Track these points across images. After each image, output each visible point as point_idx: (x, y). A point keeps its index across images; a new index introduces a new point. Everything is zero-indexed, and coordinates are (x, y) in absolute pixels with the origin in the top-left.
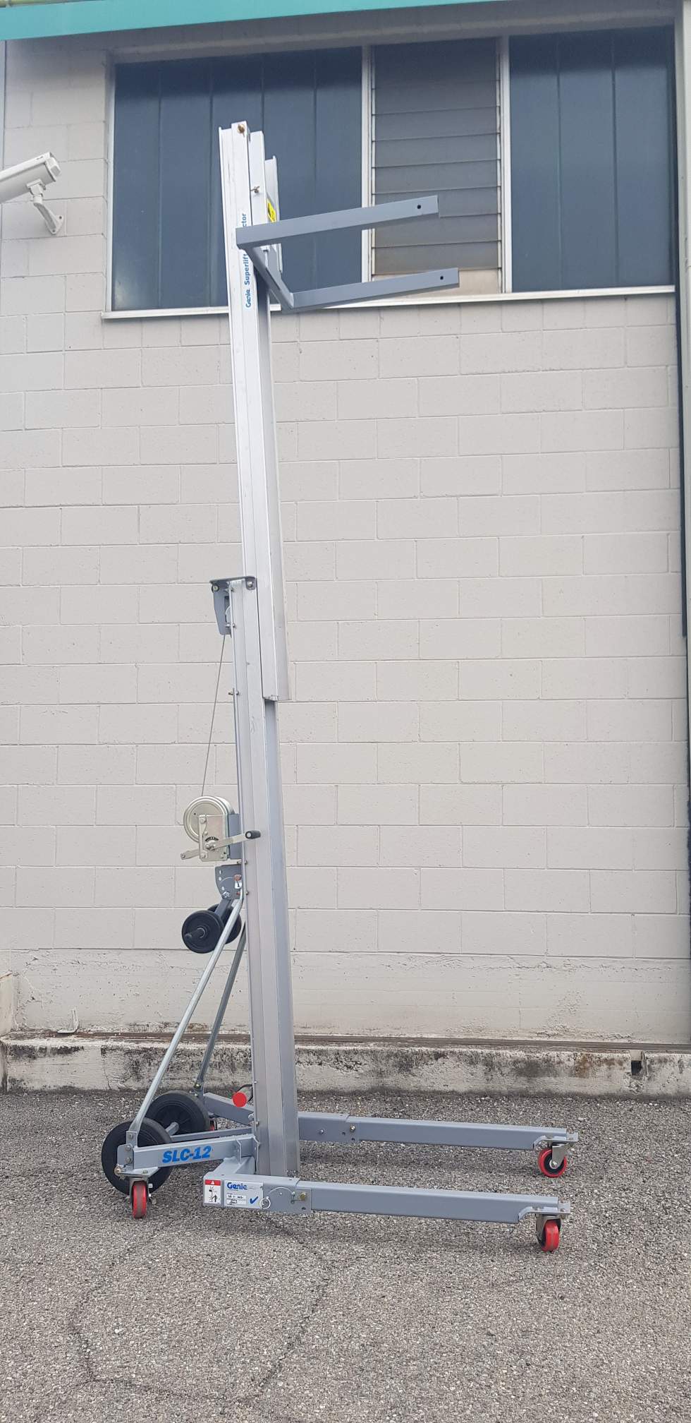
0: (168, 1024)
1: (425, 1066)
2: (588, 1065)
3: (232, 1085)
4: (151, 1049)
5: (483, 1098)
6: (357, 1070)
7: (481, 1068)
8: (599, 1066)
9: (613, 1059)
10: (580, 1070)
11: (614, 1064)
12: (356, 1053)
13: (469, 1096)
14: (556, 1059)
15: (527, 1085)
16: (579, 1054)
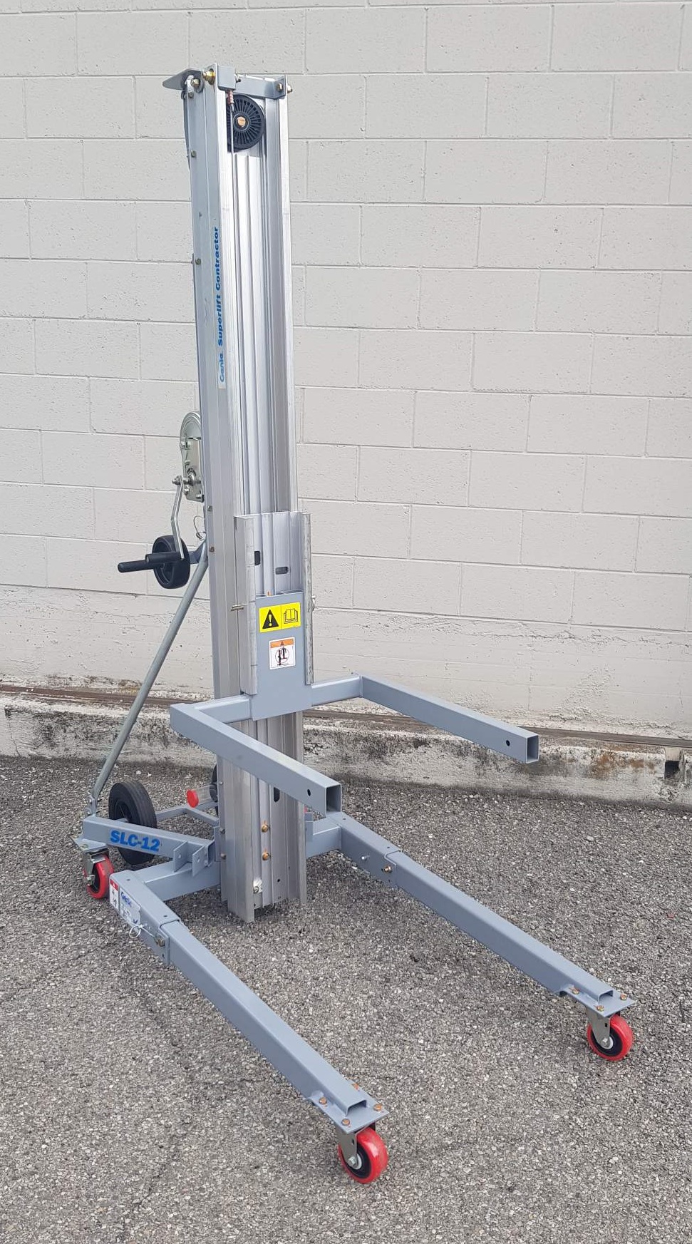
0: (93, 678)
1: (402, 754)
2: (608, 765)
3: (165, 761)
4: (65, 714)
5: (471, 796)
6: (317, 754)
7: (470, 762)
8: (623, 767)
9: (642, 761)
10: (598, 771)
11: (642, 766)
12: (316, 735)
13: (455, 791)
14: (569, 756)
15: (529, 784)
16: (599, 751)
